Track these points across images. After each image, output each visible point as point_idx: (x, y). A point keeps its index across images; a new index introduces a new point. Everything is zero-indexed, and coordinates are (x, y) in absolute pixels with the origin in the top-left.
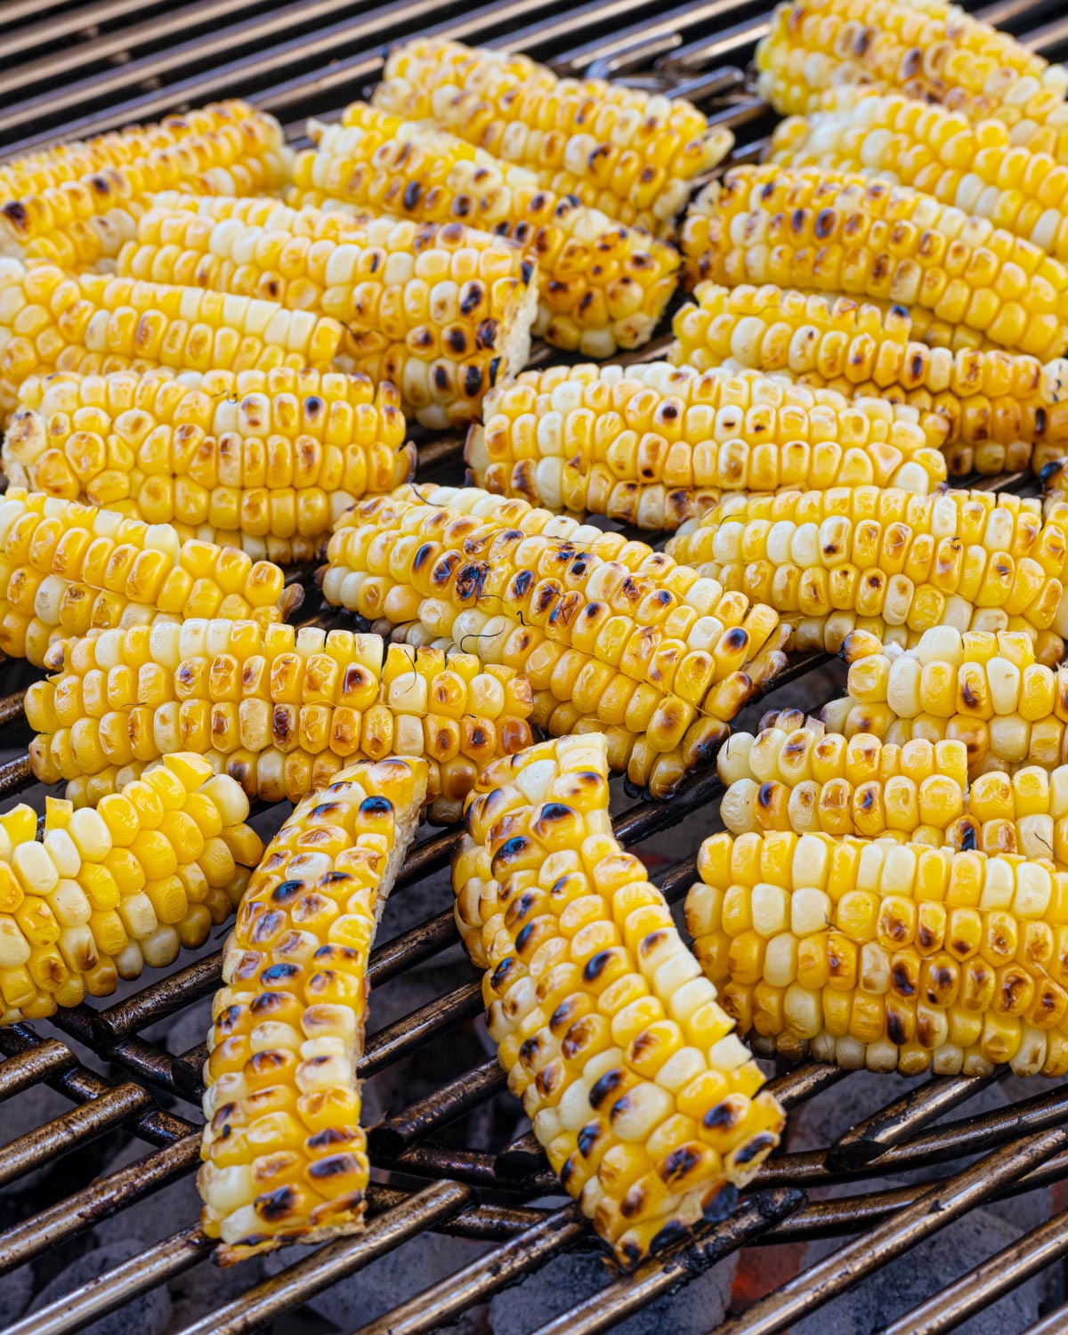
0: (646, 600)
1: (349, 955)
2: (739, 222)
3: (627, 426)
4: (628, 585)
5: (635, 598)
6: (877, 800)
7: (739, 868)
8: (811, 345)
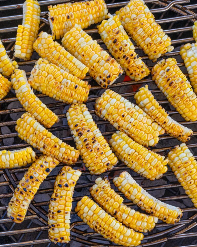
0: (99, 153)
1: (33, 193)
2: (162, 72)
3: (118, 113)
4: (98, 149)
5: (98, 151)
6: (108, 201)
7: (86, 203)
8: (152, 111)
